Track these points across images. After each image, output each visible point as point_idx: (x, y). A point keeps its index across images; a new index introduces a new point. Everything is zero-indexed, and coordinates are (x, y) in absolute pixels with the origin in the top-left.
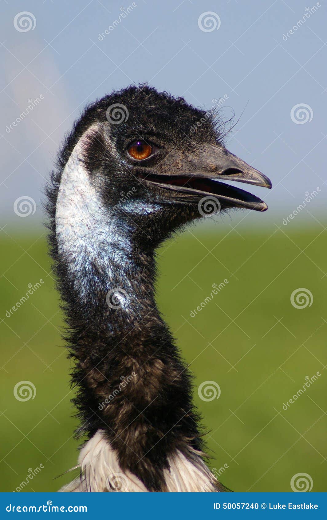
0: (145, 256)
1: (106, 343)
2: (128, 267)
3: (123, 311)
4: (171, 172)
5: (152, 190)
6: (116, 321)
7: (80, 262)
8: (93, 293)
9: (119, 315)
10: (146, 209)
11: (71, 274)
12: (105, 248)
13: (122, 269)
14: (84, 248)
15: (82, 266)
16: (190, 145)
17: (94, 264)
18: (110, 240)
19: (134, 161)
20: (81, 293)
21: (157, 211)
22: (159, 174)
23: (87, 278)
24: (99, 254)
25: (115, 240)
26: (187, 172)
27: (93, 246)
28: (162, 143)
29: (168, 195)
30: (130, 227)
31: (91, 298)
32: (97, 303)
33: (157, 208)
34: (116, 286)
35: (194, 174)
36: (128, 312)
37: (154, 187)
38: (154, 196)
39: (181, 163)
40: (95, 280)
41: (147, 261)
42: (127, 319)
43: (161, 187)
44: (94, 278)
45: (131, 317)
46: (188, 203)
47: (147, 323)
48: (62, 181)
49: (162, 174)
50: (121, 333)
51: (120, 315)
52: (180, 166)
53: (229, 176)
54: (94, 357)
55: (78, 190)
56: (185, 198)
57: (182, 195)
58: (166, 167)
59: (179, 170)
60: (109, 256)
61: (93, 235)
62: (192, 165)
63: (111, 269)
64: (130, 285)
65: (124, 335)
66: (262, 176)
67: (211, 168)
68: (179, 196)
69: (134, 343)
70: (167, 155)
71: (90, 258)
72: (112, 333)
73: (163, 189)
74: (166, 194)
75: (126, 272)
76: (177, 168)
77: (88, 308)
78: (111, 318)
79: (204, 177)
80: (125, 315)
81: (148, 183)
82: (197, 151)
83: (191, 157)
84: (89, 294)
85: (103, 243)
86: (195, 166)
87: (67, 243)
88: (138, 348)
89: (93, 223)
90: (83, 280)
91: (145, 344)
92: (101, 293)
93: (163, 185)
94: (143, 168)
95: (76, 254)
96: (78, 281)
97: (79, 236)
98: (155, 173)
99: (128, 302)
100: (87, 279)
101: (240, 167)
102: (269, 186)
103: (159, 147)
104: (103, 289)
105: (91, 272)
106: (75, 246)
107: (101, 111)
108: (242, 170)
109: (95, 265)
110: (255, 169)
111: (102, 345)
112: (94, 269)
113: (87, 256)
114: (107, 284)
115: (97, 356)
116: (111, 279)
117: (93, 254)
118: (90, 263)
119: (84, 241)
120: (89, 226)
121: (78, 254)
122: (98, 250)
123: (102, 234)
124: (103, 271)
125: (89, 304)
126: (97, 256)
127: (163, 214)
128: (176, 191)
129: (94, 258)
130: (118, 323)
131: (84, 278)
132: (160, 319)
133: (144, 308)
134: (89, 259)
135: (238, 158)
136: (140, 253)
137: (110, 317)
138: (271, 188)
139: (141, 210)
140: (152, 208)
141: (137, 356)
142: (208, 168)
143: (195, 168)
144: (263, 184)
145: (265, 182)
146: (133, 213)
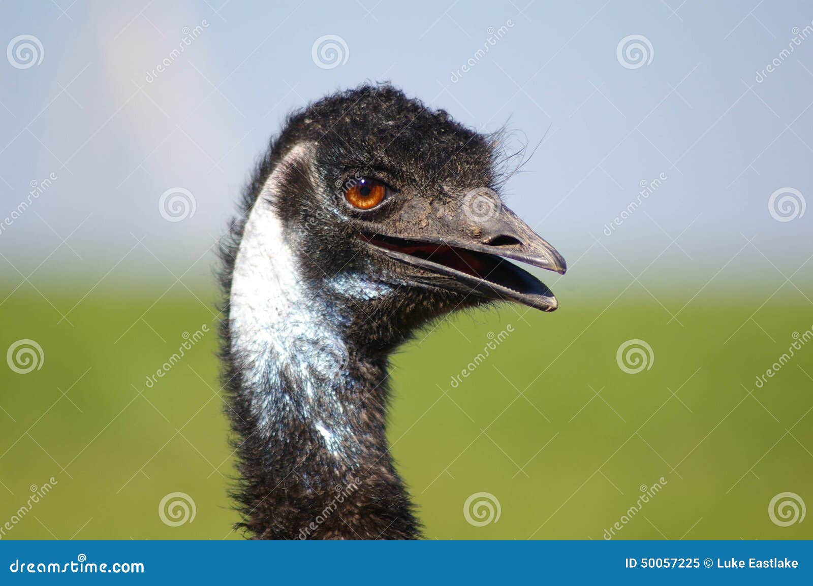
0: (368, 366)
1: (299, 508)
2: (339, 382)
3: (329, 456)
4: (408, 234)
5: (376, 261)
6: (318, 472)
7: (261, 369)
8: (282, 422)
9: (322, 462)
10: (367, 291)
11: (247, 389)
12: (303, 349)
13: (330, 384)
14: (268, 346)
15: (264, 376)
16: (442, 192)
17: (284, 374)
18: (311, 335)
19: (353, 211)
20: (260, 421)
21: (383, 296)
22: (389, 235)
23: (272, 396)
24: (293, 358)
25: (319, 337)
26: (434, 235)
27: (283, 343)
28: (398, 184)
29: (401, 271)
30: (344, 317)
31: (278, 431)
32: (287, 440)
33: (385, 291)
34: (318, 412)
35: (444, 239)
36: (337, 458)
37: (380, 257)
38: (379, 271)
39: (425, 221)
40: (286, 401)
41: (372, 374)
42: (336, 469)
43: (391, 258)
44: (283, 397)
45: (341, 466)
46: (433, 287)
47: (369, 477)
48: (245, 234)
49: (394, 235)
50: (325, 493)
51: (324, 463)
52: (425, 225)
53: (497, 249)
54: (277, 530)
55: (265, 250)
56: (428, 278)
57: (424, 273)
58: (403, 225)
59: (421, 232)
60: (308, 362)
61: (285, 325)
62: (443, 225)
63: (312, 383)
64: (341, 410)
65: (329, 495)
66: (551, 253)
67: (472, 232)
68: (419, 275)
69: (345, 510)
70: (406, 205)
71: (278, 363)
72: (310, 491)
73: (394, 261)
74: (398, 270)
75: (336, 389)
76: (420, 227)
77: (273, 446)
78: (307, 466)
79: (460, 246)
80: (332, 463)
81: (372, 248)
82: (453, 202)
83: (442, 211)
84: (274, 424)
85: (300, 339)
86: (448, 226)
87: (243, 337)
88: (350, 519)
89: (286, 307)
90: (264, 400)
91: (363, 513)
92: (295, 424)
93: (394, 254)
94: (366, 224)
95: (257, 355)
96: (258, 402)
97: (262, 326)
98: (384, 234)
99: (339, 440)
100: (272, 399)
101: (519, 233)
102: (561, 269)
103: (394, 190)
104: (297, 416)
105: (278, 387)
106: (255, 342)
107: (310, 123)
108: (520, 239)
109: (286, 376)
110: (543, 239)
111: (291, 510)
112: (285, 383)
113: (274, 360)
114: (305, 408)
115: (283, 528)
116: (311, 401)
117: (284, 358)
118: (278, 371)
119: (271, 335)
120: (279, 310)
121: (258, 356)
122: (292, 351)
123: (299, 324)
124: (298, 386)
125: (274, 439)
126: (289, 361)
127: (393, 301)
128: (413, 265)
129: (284, 365)
130: (320, 475)
131: (266, 397)
132: (392, 470)
133: (365, 450)
134: (276, 366)
135: (517, 219)
136: (361, 360)
137: (307, 463)
138: (564, 273)
139: (359, 292)
140: (377, 289)
141: (349, 532)
142: (467, 231)
143: (448, 231)
144: (551, 266)
145: (556, 264)
146: (347, 295)
